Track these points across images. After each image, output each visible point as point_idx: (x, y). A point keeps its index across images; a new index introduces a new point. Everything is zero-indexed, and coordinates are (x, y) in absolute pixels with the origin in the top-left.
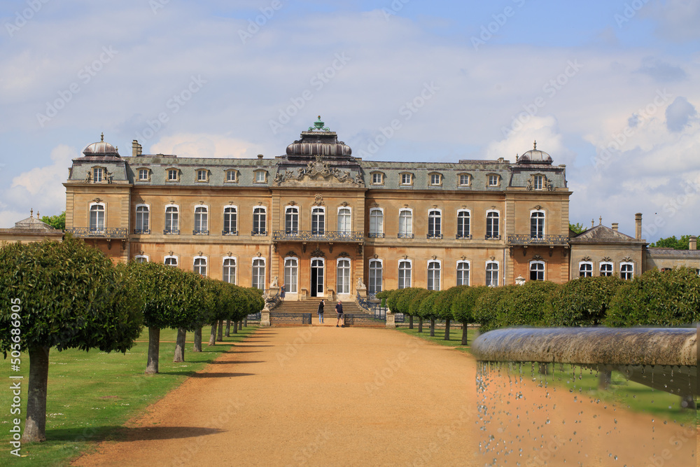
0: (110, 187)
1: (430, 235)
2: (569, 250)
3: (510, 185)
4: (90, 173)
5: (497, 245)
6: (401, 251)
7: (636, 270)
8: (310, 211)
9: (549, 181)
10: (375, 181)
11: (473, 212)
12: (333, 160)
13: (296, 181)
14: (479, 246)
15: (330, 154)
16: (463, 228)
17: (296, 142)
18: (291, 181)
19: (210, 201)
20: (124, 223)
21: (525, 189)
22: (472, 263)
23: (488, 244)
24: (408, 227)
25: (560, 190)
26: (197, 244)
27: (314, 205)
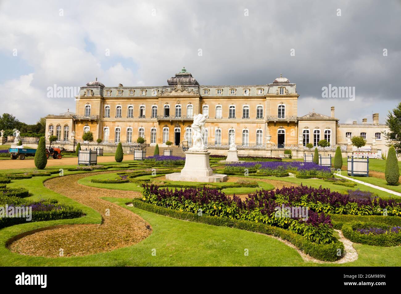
0: (93, 97)
1: (230, 117)
2: (297, 123)
3: (268, 93)
4: (85, 92)
5: (262, 121)
6: (216, 125)
7: (332, 133)
8: (175, 107)
9: (287, 90)
10: (205, 93)
11: (250, 106)
12: (187, 84)
13: (169, 93)
14: (253, 122)
15: (186, 82)
16: (246, 114)
17: (172, 78)
18: (167, 93)
19: (134, 103)
20: (98, 113)
21: (275, 94)
22: (250, 130)
23: (257, 121)
24: (219, 113)
25: (293, 94)
26: (128, 122)
27: (176, 104)
